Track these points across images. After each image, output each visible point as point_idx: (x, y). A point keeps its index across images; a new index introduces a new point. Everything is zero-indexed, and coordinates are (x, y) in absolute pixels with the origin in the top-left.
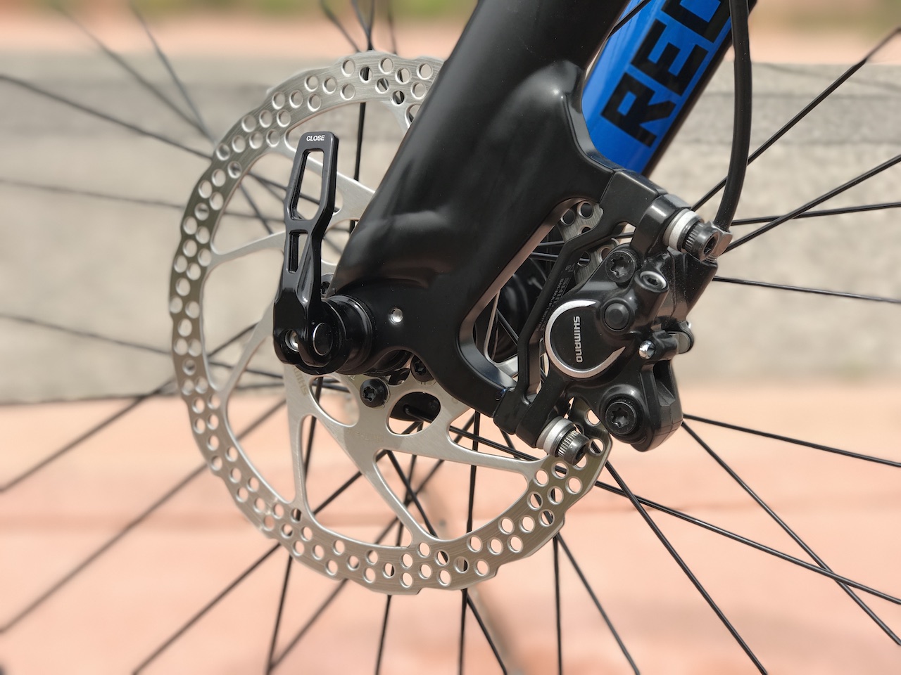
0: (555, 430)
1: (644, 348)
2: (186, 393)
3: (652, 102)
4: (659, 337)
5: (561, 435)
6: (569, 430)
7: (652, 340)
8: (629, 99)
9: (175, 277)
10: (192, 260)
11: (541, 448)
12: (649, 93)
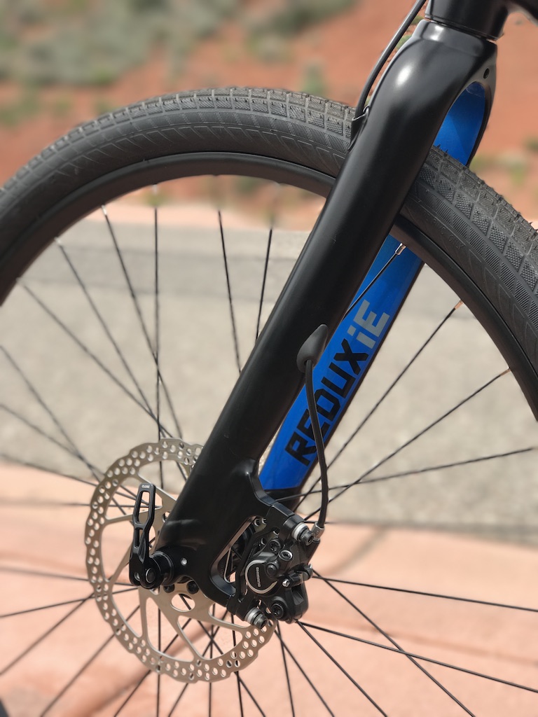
0: (252, 614)
1: (285, 582)
2: (93, 582)
3: (308, 446)
4: (292, 577)
5: (255, 617)
6: (258, 613)
7: (288, 578)
8: (297, 444)
9: (88, 528)
10: (95, 521)
11: (246, 621)
12: (306, 442)
